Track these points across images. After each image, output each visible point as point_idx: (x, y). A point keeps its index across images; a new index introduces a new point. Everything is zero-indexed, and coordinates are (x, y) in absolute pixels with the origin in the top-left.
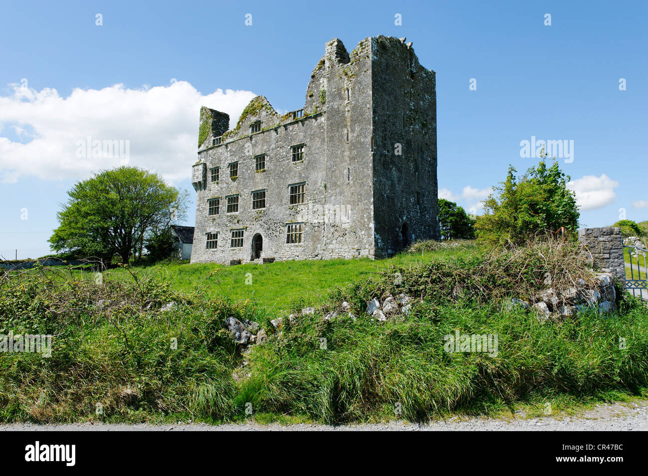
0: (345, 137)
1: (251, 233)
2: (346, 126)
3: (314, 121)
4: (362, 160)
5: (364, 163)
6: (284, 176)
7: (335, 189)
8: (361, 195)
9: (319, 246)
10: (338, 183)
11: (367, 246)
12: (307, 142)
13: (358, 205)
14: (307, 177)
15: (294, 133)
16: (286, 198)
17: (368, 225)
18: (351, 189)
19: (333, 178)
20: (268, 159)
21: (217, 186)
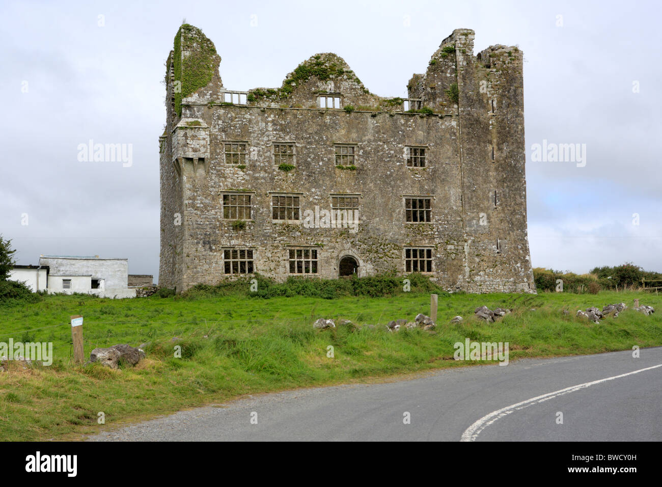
0: (490, 154)
1: (335, 255)
2: (490, 142)
3: (440, 122)
4: (513, 185)
5: (516, 189)
6: (393, 183)
7: (478, 213)
8: (513, 224)
9: (460, 277)
10: (481, 205)
11: (525, 280)
12: (429, 145)
13: (509, 234)
14: (433, 192)
15: (408, 129)
16: (400, 212)
17: (524, 257)
18: (499, 215)
19: (474, 199)
20: (361, 153)
21: (241, 173)
